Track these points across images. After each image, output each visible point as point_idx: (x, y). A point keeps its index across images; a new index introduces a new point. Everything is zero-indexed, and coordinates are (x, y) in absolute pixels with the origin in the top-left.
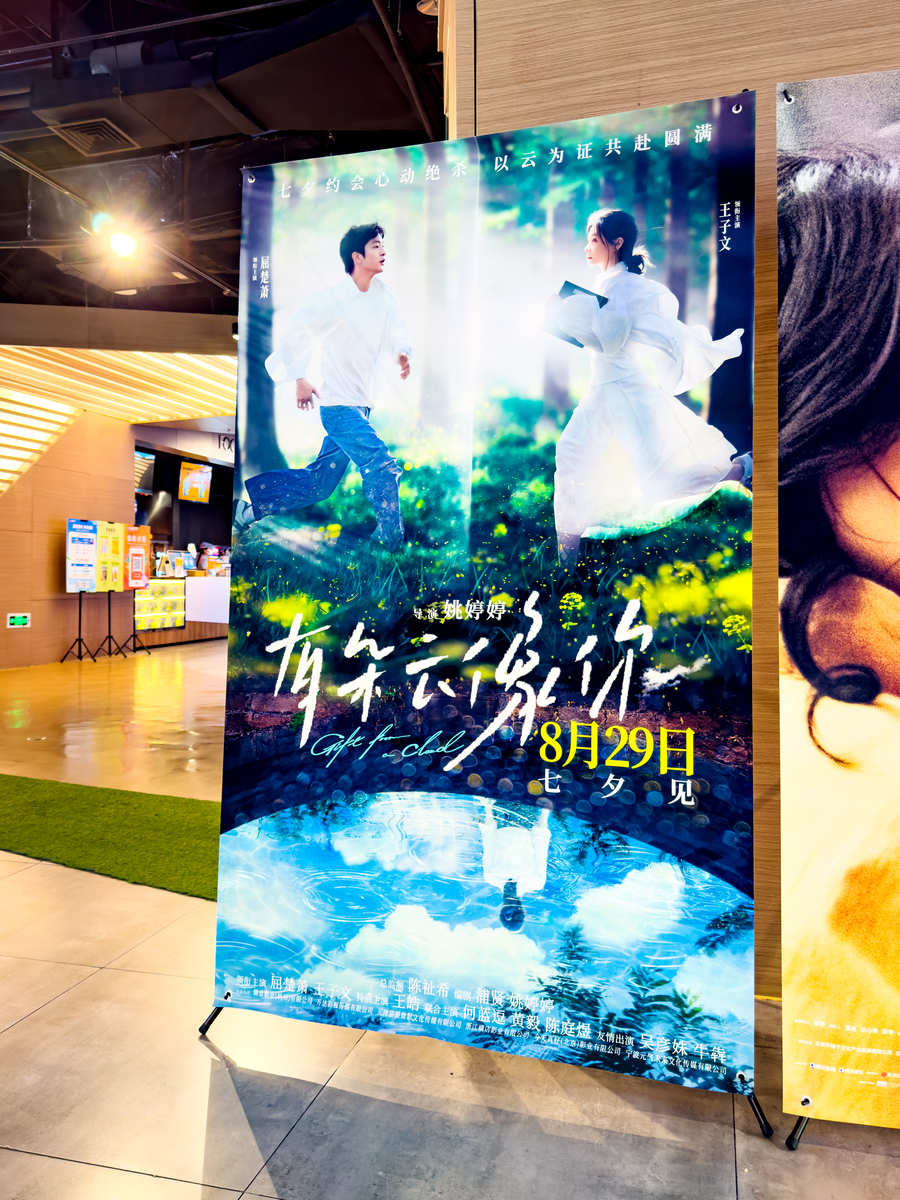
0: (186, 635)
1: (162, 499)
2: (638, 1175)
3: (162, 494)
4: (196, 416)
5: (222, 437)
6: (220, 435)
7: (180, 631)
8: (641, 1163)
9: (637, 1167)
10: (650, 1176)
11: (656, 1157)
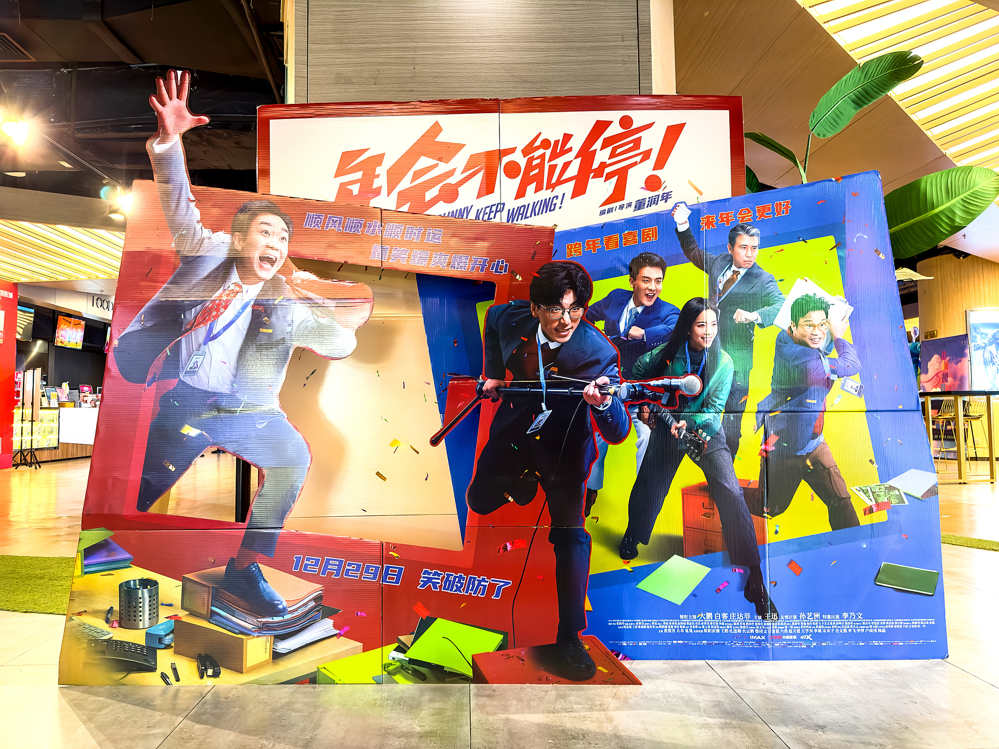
0: (59, 455)
1: (38, 347)
2: (411, 725)
3: (40, 343)
4: (73, 279)
5: (96, 298)
6: (93, 295)
7: (54, 451)
8: (412, 719)
9: (409, 722)
10: (417, 724)
11: (422, 714)
